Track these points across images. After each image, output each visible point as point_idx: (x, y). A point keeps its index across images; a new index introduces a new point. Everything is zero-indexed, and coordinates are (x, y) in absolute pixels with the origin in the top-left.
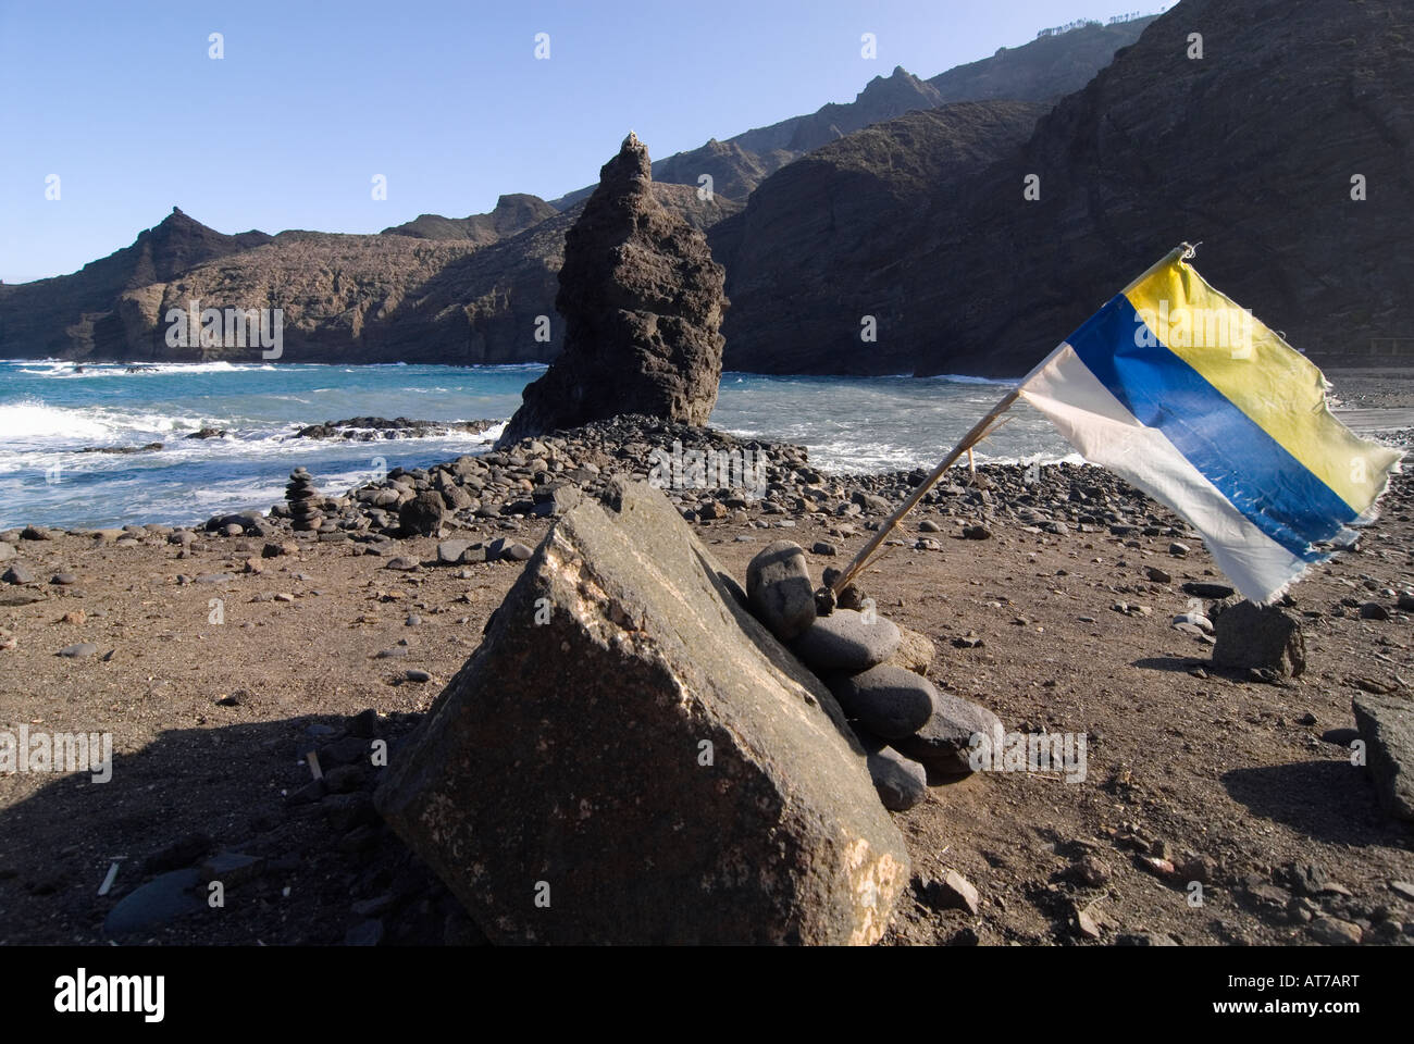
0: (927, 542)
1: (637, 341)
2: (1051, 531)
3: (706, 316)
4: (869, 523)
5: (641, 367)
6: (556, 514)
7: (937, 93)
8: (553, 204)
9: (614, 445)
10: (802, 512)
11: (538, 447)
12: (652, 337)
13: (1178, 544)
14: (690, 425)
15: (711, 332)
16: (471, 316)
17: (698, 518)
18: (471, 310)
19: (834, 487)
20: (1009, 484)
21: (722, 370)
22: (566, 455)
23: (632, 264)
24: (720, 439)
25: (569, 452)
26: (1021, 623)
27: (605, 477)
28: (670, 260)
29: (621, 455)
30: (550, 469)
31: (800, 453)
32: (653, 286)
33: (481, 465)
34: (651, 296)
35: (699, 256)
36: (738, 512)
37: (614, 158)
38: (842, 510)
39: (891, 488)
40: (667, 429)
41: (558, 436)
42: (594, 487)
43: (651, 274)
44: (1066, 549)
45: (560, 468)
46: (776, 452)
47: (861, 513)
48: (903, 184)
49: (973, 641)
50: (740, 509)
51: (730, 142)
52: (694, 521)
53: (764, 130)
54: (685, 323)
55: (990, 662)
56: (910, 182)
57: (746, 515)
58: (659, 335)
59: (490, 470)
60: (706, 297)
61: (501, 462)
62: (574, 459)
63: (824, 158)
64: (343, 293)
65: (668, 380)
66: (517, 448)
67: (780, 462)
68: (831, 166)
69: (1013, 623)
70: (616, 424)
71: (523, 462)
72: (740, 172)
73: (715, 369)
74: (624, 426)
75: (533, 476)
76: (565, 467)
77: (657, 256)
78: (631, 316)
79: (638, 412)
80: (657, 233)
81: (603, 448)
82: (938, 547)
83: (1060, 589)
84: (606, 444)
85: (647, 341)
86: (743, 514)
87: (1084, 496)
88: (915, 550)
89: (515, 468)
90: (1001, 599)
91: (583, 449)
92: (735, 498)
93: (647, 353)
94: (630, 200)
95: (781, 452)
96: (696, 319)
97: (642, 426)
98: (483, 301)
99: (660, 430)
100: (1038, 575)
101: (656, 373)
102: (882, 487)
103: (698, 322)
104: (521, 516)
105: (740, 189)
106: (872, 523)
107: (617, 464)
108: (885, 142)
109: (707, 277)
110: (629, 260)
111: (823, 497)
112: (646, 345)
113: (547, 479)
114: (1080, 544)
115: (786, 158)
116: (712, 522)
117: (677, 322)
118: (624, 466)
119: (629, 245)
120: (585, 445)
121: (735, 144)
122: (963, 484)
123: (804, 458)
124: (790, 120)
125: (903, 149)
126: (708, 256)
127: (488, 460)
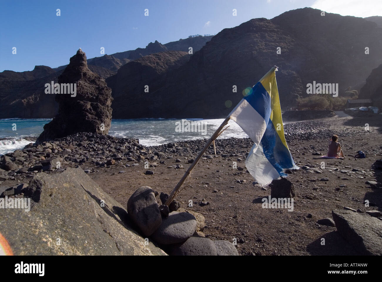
0: (179, 166)
1: (84, 110)
2: (209, 158)
3: (106, 103)
4: (161, 161)
5: (86, 118)
6: (51, 169)
7: (166, 48)
8: (55, 69)
9: (77, 142)
10: (140, 160)
11: (48, 144)
12: (89, 109)
13: (239, 158)
14: (102, 135)
15: (108, 107)
16: (25, 104)
17: (106, 165)
18: (25, 101)
19: (148, 151)
20: (193, 145)
21: (112, 118)
22: (59, 147)
23: (81, 87)
24: (112, 138)
25: (60, 146)
26: (215, 192)
27: (73, 153)
28: (94, 86)
29: (79, 145)
30: (53, 152)
31: (137, 141)
32: (89, 94)
33: (24, 153)
34: (88, 96)
35: (103, 85)
36: (119, 162)
37: (74, 56)
38: (152, 158)
39: (163, 149)
40: (95, 136)
41: (57, 140)
42: (69, 157)
43: (88, 90)
44: (215, 163)
45: (56, 151)
46: (130, 141)
47: (158, 158)
48: (159, 70)
49: (206, 203)
50: (120, 161)
51: (112, 55)
52: (104, 166)
53: (121, 53)
54: (99, 105)
55: (213, 211)
56: (161, 69)
57: (122, 163)
58: (91, 108)
59: (28, 154)
60: (106, 97)
61: (33, 151)
62: (62, 148)
63: (138, 62)
65: (95, 121)
66: (39, 146)
67: (131, 144)
68: (140, 64)
69: (213, 192)
70: (78, 135)
71: (42, 150)
72: (115, 64)
73: (110, 118)
74: (80, 136)
75: (45, 155)
76: (58, 151)
77: (90, 85)
78: (82, 102)
79: (85, 131)
80: (89, 78)
81: (73, 143)
82: (183, 167)
83: (220, 177)
84: (74, 142)
85: (87, 110)
86: (121, 163)
87: (211, 147)
88: (177, 169)
89: (38, 153)
90: (207, 184)
91: (65, 144)
92: (118, 157)
93: (88, 114)
94: (80, 68)
95: (131, 141)
96: (103, 103)
97: (87, 136)
98: (29, 98)
99: (93, 137)
100: (212, 173)
101: (91, 119)
102: (161, 149)
103: (104, 104)
104: (37, 171)
105: (114, 68)
106: (162, 161)
107: (78, 148)
108: (154, 59)
109: (106, 91)
110: (80, 86)
111: (145, 154)
112: (87, 111)
113: (51, 156)
114: (217, 161)
115: (128, 61)
116: (111, 166)
117: (97, 104)
118: (80, 149)
119: (80, 81)
120: (66, 143)
121: (113, 56)
122: (182, 146)
123: (138, 142)
124: (128, 51)
125: (159, 61)
126: (106, 85)
127: (28, 151)
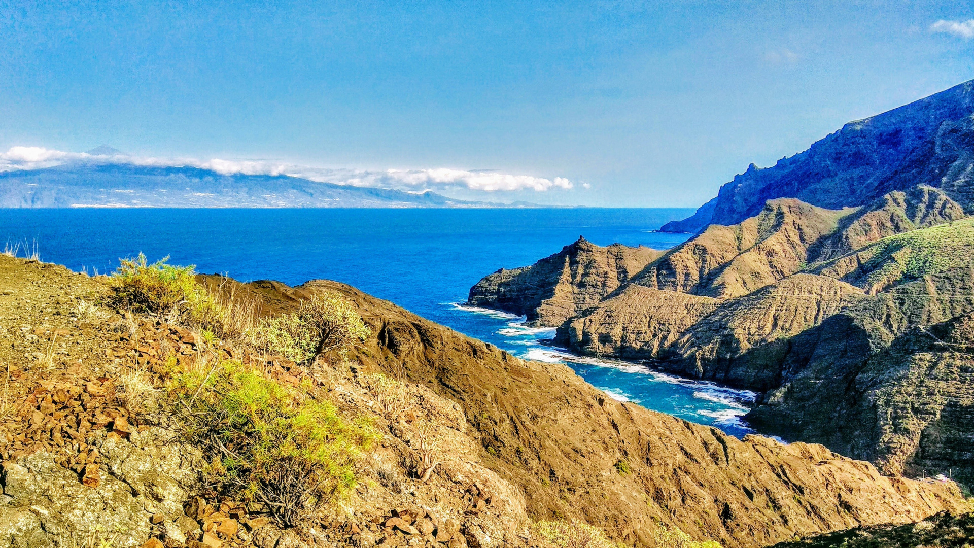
64: (652, 329)
